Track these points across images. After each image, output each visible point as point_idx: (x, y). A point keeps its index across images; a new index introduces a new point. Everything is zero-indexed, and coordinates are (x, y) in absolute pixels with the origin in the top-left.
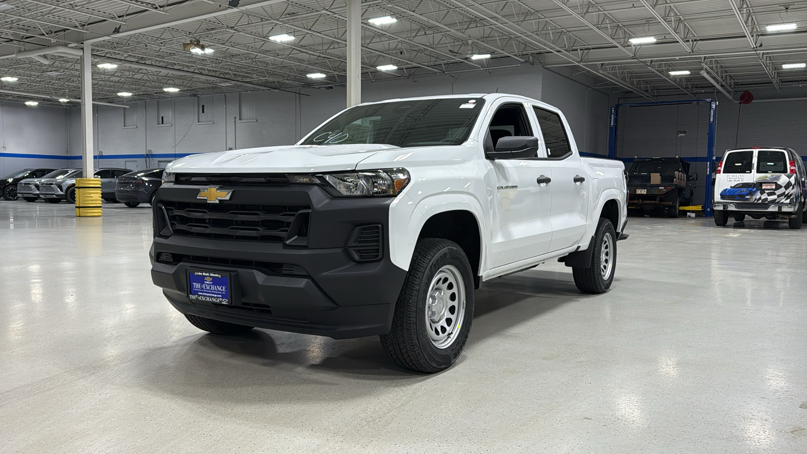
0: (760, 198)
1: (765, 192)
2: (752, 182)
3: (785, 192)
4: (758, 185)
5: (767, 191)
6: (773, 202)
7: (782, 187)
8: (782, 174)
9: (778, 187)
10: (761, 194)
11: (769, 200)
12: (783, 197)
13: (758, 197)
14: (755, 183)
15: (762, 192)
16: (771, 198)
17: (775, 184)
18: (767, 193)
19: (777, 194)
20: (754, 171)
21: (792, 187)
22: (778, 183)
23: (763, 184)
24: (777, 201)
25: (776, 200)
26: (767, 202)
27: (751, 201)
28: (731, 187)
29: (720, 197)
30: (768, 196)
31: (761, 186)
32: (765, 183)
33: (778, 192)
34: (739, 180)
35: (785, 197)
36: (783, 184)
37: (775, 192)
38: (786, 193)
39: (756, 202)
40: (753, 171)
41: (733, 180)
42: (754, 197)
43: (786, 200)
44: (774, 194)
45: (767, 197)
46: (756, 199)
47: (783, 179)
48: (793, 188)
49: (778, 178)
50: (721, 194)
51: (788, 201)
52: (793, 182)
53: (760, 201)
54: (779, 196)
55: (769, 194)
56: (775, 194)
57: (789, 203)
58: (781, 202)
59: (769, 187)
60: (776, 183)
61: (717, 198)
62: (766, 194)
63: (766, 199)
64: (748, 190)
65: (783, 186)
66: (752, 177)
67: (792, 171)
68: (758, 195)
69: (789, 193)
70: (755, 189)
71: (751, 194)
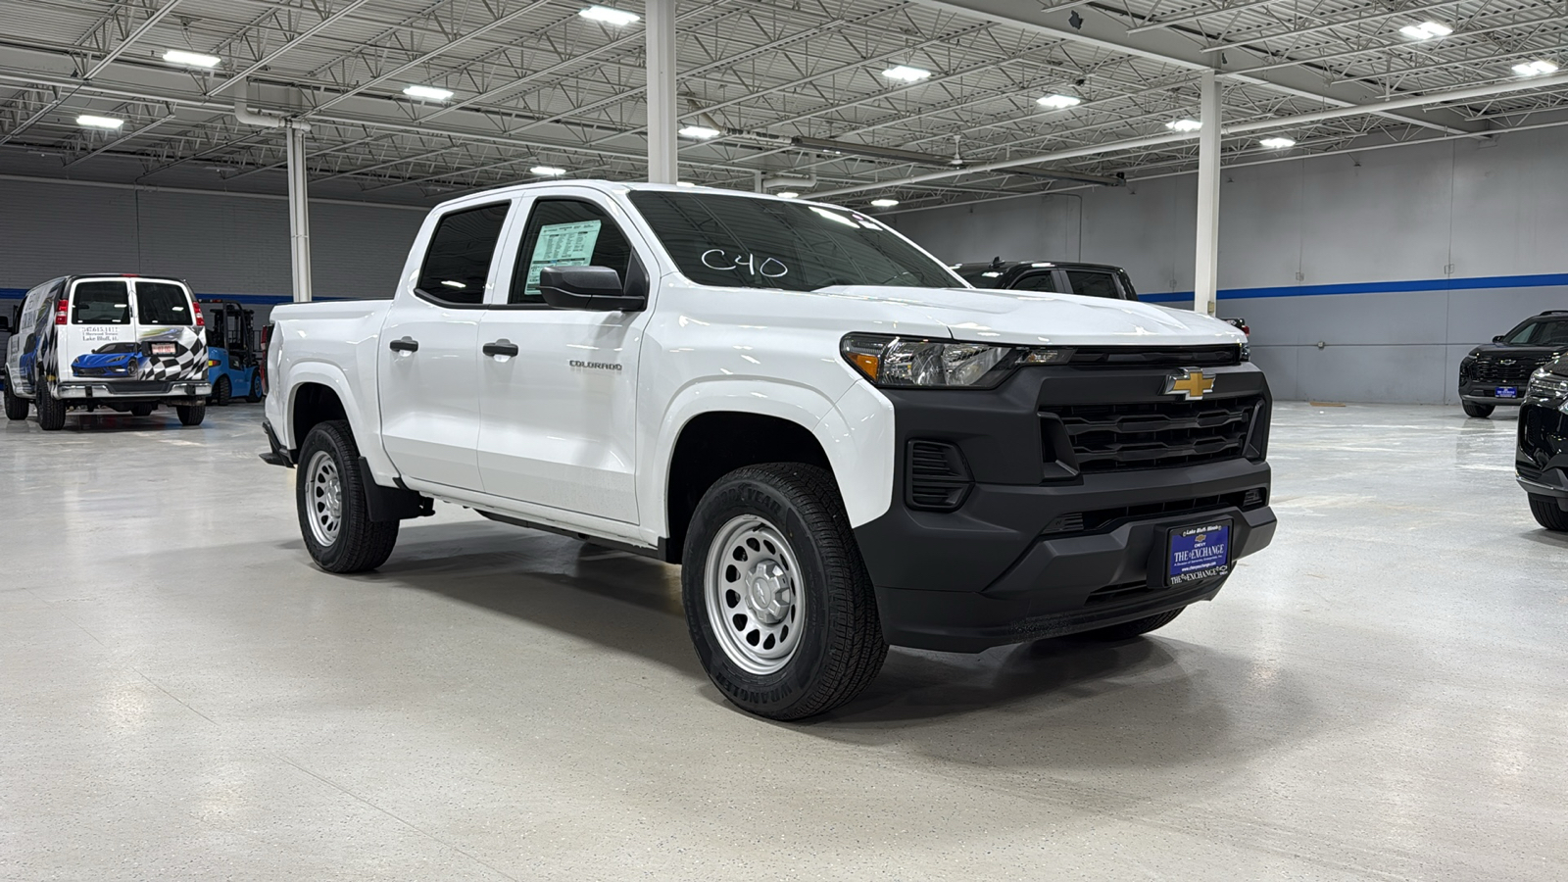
0: (152, 372)
1: (159, 361)
2: (134, 341)
3: (193, 360)
4: (145, 348)
5: (162, 359)
6: (175, 377)
7: (187, 350)
8: (185, 327)
9: (181, 350)
10: (153, 365)
11: (167, 375)
12: (190, 369)
13: (147, 370)
14: (140, 342)
15: (155, 360)
16: (171, 370)
17: (173, 345)
18: (164, 362)
19: (181, 363)
20: (135, 320)
21: (202, 351)
22: (181, 342)
23: (153, 345)
24: (181, 376)
25: (179, 374)
26: (164, 379)
27: (135, 378)
28: (93, 351)
29: (71, 371)
30: (166, 367)
31: (151, 349)
32: (155, 343)
33: (183, 359)
34: (107, 338)
35: (193, 369)
36: (189, 344)
37: (177, 359)
38: (195, 362)
39: (144, 378)
40: (132, 319)
41: (96, 337)
42: (141, 370)
43: (196, 373)
44: (175, 363)
45: (163, 368)
46: (144, 373)
47: (188, 336)
48: (205, 352)
49: (178, 334)
50: (73, 366)
51: (199, 376)
52: (204, 341)
53: (152, 378)
54: (184, 367)
55: (168, 364)
56: (177, 363)
57: (202, 379)
58: (188, 377)
59: (164, 351)
60: (176, 343)
61: (66, 373)
62: (161, 364)
63: (163, 373)
64: (128, 358)
65: (189, 348)
66: (133, 332)
67: (199, 320)
68: (147, 367)
69: (198, 362)
70: (140, 355)
71: (135, 363)
